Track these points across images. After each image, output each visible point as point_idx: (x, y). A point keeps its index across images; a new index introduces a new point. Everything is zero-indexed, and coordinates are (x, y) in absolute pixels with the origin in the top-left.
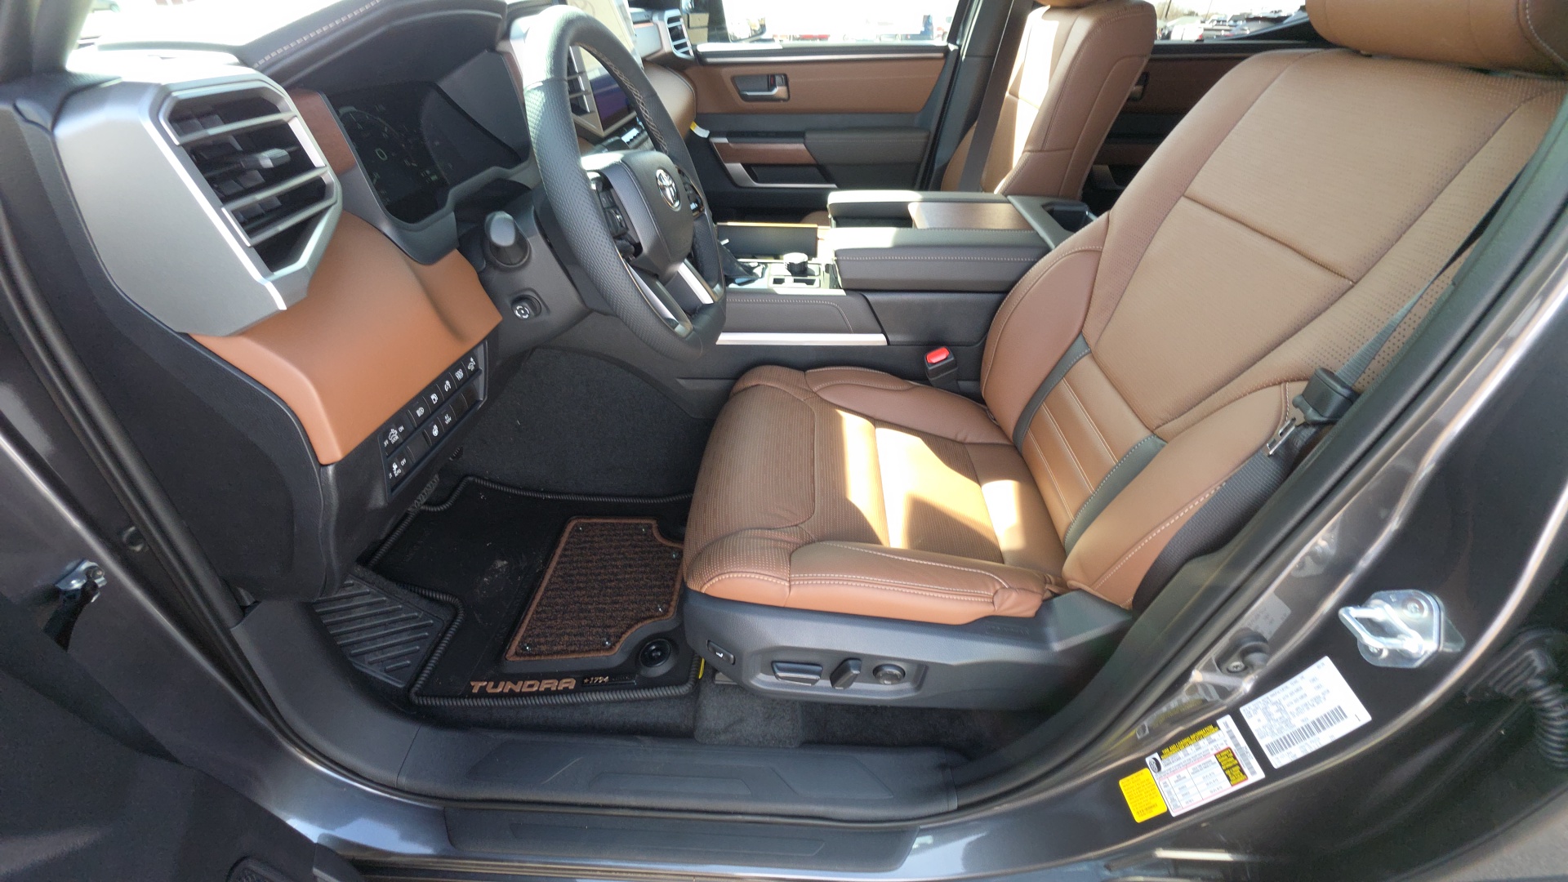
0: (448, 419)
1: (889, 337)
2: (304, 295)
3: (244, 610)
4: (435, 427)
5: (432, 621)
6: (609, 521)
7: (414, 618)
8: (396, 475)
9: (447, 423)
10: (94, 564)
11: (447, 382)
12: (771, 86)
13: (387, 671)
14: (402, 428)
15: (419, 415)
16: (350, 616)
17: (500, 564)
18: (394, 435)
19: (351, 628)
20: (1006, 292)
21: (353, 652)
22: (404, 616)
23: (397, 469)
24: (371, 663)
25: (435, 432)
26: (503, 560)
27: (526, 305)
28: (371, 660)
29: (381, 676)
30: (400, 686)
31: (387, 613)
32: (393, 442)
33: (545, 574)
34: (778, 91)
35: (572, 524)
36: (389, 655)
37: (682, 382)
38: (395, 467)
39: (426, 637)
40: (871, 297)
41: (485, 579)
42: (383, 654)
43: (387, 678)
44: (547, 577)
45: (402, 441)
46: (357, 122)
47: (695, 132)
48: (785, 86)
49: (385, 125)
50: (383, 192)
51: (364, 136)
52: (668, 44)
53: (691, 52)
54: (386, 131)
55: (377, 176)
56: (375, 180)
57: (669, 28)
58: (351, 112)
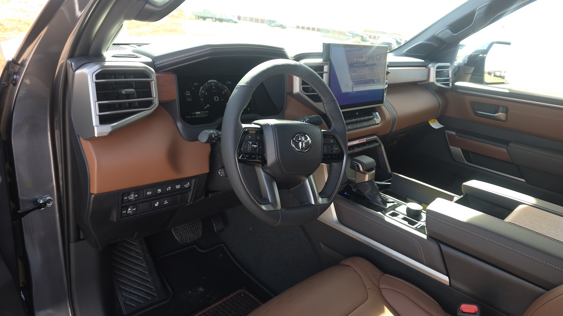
0: (166, 202)
1: (451, 281)
2: (106, 134)
3: (78, 239)
4: (158, 203)
5: (156, 295)
6: (256, 299)
7: (151, 289)
8: (128, 213)
9: (165, 203)
10: (52, 199)
11: (170, 187)
12: (497, 112)
13: (125, 303)
14: (137, 196)
15: (148, 194)
16: (131, 272)
17: (201, 289)
18: (132, 197)
19: (127, 277)
20: (548, 290)
21: (121, 287)
22: (148, 285)
23: (130, 211)
24: (122, 296)
25: (156, 205)
26: (203, 288)
27: (223, 170)
28: (124, 294)
29: (122, 303)
30: (125, 313)
31: (143, 280)
32: (130, 199)
33: (210, 306)
34: (501, 115)
35: (241, 291)
36: (131, 297)
37: (322, 245)
38: (129, 209)
39: (148, 300)
40: (443, 247)
41: (190, 292)
42: (129, 295)
43: (123, 306)
44: (210, 308)
45: (134, 200)
46: (213, 86)
47: (431, 124)
48: (505, 113)
49: (226, 89)
50: (207, 112)
51: (213, 91)
52: (433, 78)
53: (451, 85)
54: (225, 91)
55: (208, 106)
56: (206, 107)
57: (436, 71)
58: (213, 82)
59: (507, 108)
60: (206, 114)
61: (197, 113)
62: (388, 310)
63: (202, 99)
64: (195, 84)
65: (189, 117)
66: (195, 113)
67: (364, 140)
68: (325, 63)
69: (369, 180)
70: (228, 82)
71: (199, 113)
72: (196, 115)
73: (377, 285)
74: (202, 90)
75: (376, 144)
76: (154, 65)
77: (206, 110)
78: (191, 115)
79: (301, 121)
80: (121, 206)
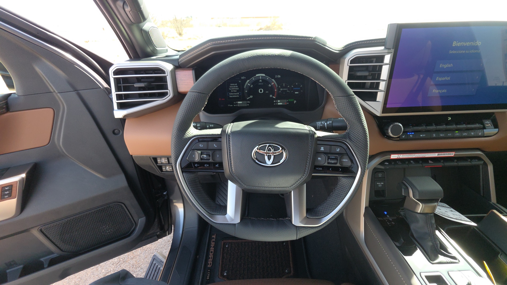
14: (166, 160)
18: (163, 161)
23: (168, 169)
45: (165, 163)
46: (260, 79)
49: (273, 82)
50: (248, 102)
51: (259, 84)
54: (272, 84)
55: (251, 97)
56: (249, 98)
58: (261, 76)
60: (247, 103)
61: (239, 102)
63: (246, 91)
64: (242, 78)
65: (231, 106)
66: (237, 102)
67: (452, 154)
68: (386, 51)
69: (421, 212)
70: (277, 76)
71: (241, 102)
72: (237, 104)
74: (248, 83)
75: (475, 162)
76: (178, 62)
77: (249, 100)
78: (233, 104)
79: (321, 124)
80: (157, 165)
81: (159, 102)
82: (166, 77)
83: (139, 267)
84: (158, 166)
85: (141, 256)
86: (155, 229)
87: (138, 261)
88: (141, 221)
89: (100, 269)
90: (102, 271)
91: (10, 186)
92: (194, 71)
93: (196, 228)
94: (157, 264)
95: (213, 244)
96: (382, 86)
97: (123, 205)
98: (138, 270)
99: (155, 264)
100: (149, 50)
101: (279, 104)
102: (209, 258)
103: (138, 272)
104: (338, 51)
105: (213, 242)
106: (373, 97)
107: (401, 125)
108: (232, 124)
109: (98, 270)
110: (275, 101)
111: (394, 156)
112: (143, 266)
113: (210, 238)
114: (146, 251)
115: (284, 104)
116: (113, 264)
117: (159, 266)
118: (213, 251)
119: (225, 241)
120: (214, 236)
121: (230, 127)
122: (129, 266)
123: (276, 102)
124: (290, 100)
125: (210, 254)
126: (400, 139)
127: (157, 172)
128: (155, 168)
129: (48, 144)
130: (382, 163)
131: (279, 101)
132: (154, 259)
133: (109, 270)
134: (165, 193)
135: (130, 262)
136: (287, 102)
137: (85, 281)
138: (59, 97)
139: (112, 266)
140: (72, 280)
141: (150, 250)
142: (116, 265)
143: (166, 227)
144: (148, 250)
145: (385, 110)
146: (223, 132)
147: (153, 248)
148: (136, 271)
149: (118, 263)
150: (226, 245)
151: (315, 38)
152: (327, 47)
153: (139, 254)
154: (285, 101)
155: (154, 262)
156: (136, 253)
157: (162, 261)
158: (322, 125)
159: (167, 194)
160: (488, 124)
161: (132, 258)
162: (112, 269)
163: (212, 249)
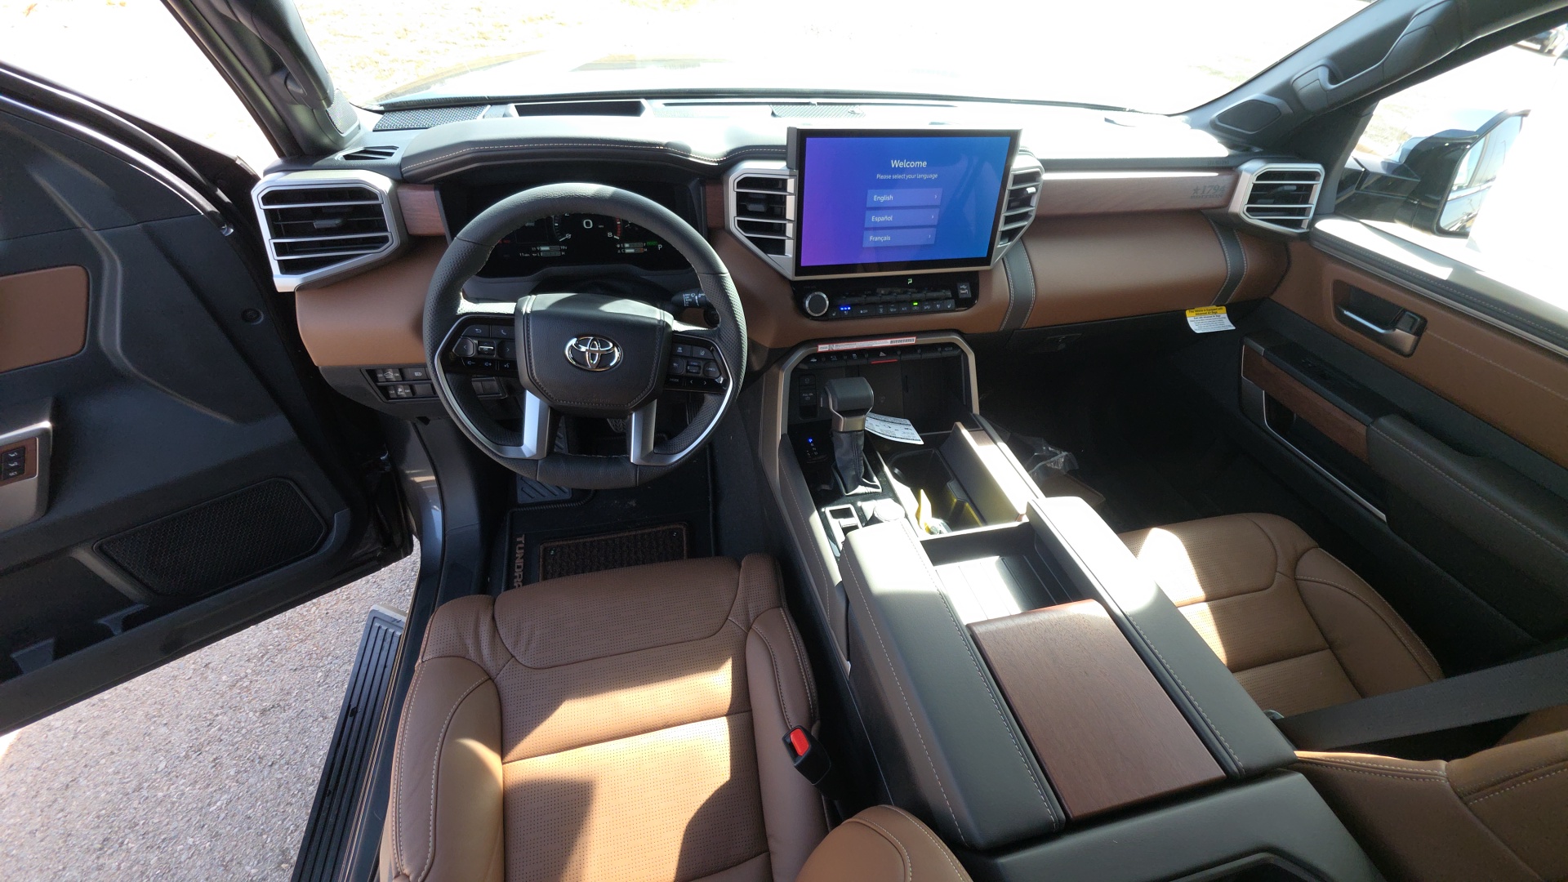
8: (399, 394)
12: (1393, 325)
14: (397, 374)
15: (416, 375)
18: (391, 375)
23: (401, 392)
32: (388, 377)
34: (1404, 336)
45: (395, 380)
47: (1189, 319)
48: (1414, 334)
50: (564, 247)
52: (1239, 204)
53: (1305, 225)
55: (568, 236)
56: (564, 238)
57: (1255, 185)
59: (1425, 321)
60: (561, 250)
61: (543, 248)
62: (730, 669)
63: (556, 225)
65: (526, 255)
66: (538, 248)
67: (912, 341)
68: (788, 170)
69: (846, 431)
71: (547, 248)
72: (540, 251)
73: (752, 621)
75: (948, 353)
76: (401, 173)
77: (564, 243)
78: (530, 252)
79: (690, 297)
80: (377, 385)
81: (369, 256)
82: (380, 205)
83: (329, 655)
84: (380, 388)
85: (327, 632)
86: (370, 545)
87: (321, 643)
88: (340, 520)
89: (213, 676)
90: (220, 678)
91: (21, 449)
92: (438, 192)
93: (477, 527)
94: (384, 628)
95: (519, 553)
96: (790, 229)
97: (292, 484)
98: (326, 662)
99: (379, 627)
100: (326, 140)
101: (627, 251)
102: (516, 577)
103: (329, 666)
104: (718, 162)
105: (520, 548)
106: (779, 248)
107: (825, 296)
108: (534, 297)
109: (206, 678)
110: (618, 246)
111: (823, 348)
112: (338, 652)
113: (513, 544)
114: (340, 621)
115: (639, 251)
116: (248, 660)
117: (391, 630)
118: (522, 564)
119: (546, 545)
120: (522, 539)
121: (533, 303)
122: (297, 659)
123: (620, 248)
124: (649, 243)
125: (517, 570)
126: (825, 318)
127: (377, 402)
128: (372, 391)
129: (81, 350)
130: (806, 360)
131: (627, 245)
132: (374, 618)
133: (242, 675)
134: (383, 458)
135: (297, 648)
136: (644, 247)
137: (177, 706)
138: (96, 238)
139: (247, 664)
140: (134, 711)
141: (348, 615)
142: (259, 661)
143: (397, 539)
144: (344, 617)
145: (799, 269)
146: (518, 310)
147: (357, 611)
148: (321, 664)
149: (262, 657)
150: (550, 551)
151: (667, 145)
152: (694, 157)
153: (319, 628)
154: (641, 244)
155: (377, 624)
156: (310, 628)
157: (395, 620)
158: (690, 300)
159: (390, 459)
160: (963, 289)
161: (301, 639)
162: (249, 671)
163: (519, 562)
